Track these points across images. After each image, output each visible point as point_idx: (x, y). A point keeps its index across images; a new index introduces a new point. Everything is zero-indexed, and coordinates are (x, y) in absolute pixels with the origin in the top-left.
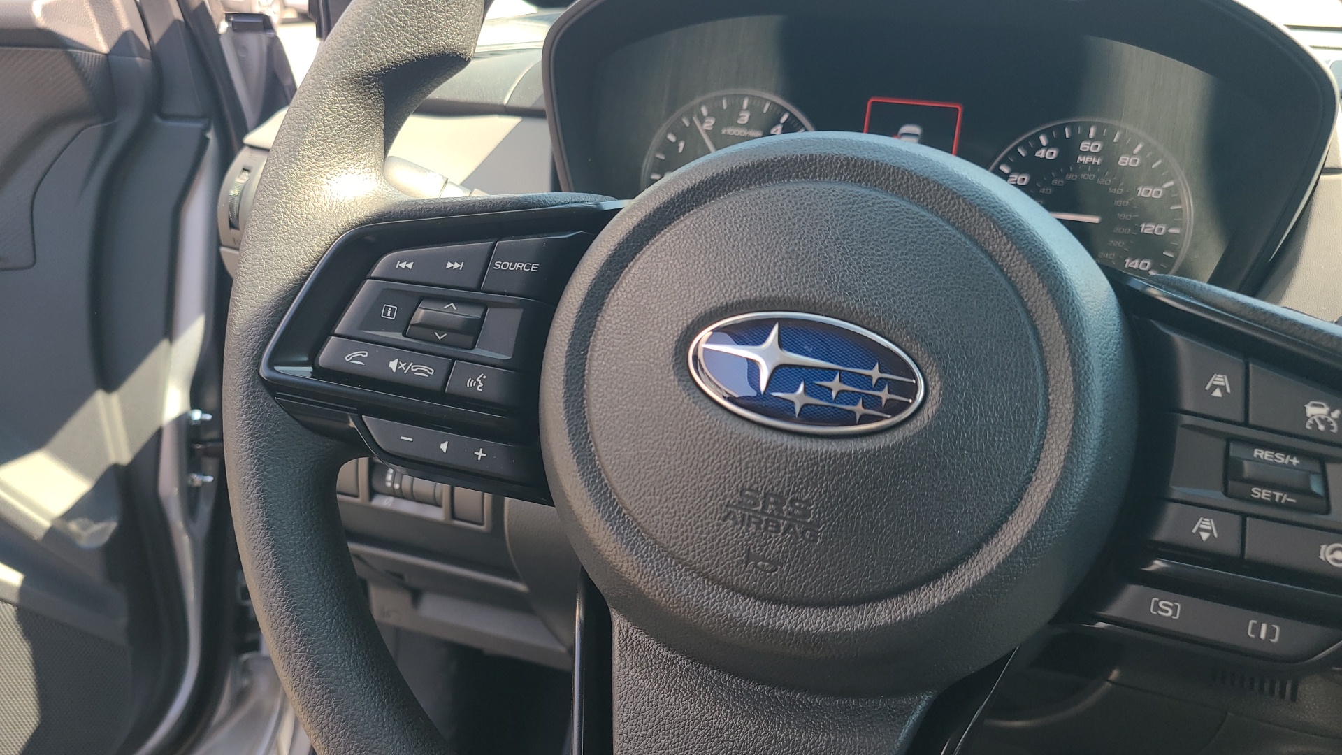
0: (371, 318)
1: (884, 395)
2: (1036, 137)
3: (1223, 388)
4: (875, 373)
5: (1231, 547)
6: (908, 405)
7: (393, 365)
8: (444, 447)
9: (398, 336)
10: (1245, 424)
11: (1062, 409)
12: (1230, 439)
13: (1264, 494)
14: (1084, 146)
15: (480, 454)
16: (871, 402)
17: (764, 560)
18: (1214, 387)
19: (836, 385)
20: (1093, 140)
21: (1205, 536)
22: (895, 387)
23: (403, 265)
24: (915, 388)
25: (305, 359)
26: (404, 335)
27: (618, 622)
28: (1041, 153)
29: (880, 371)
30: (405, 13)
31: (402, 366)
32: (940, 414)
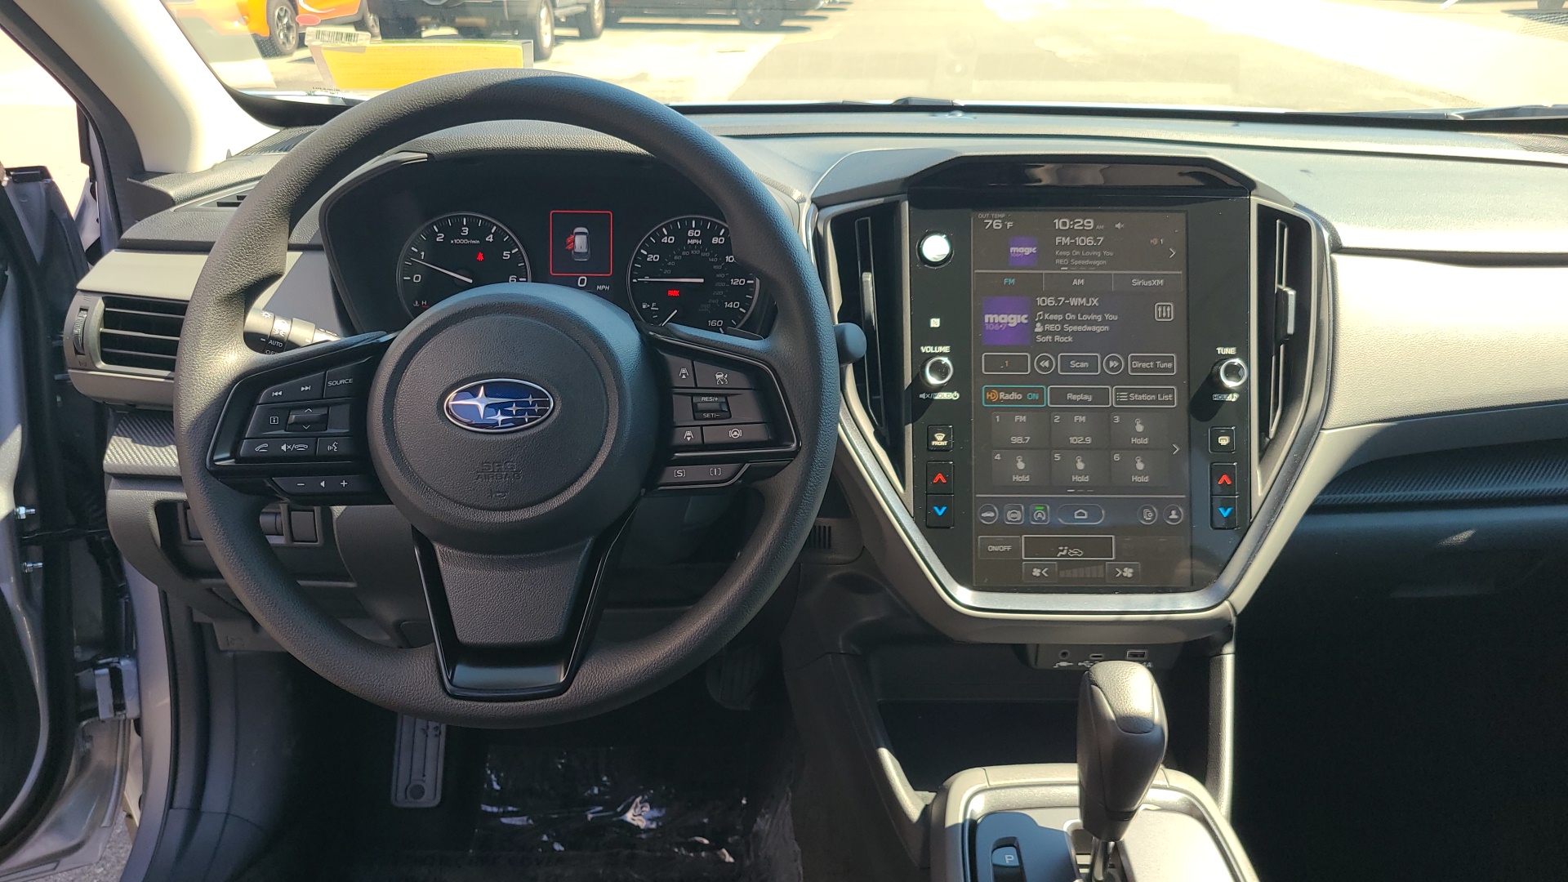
0: (265, 425)
1: (536, 408)
2: (660, 230)
3: (685, 374)
4: (530, 400)
5: (699, 440)
6: (548, 410)
7: (284, 448)
8: (323, 484)
9: (283, 432)
10: (696, 387)
11: (614, 398)
12: (692, 395)
13: (708, 416)
14: (690, 233)
15: (344, 483)
16: (532, 412)
17: (499, 492)
18: (682, 374)
19: (514, 409)
20: (695, 229)
21: (689, 439)
22: (540, 404)
23: (276, 394)
24: (548, 403)
25: (228, 455)
26: (286, 431)
27: (438, 547)
28: (665, 240)
29: (533, 398)
30: (246, 259)
31: (289, 447)
32: (562, 411)
